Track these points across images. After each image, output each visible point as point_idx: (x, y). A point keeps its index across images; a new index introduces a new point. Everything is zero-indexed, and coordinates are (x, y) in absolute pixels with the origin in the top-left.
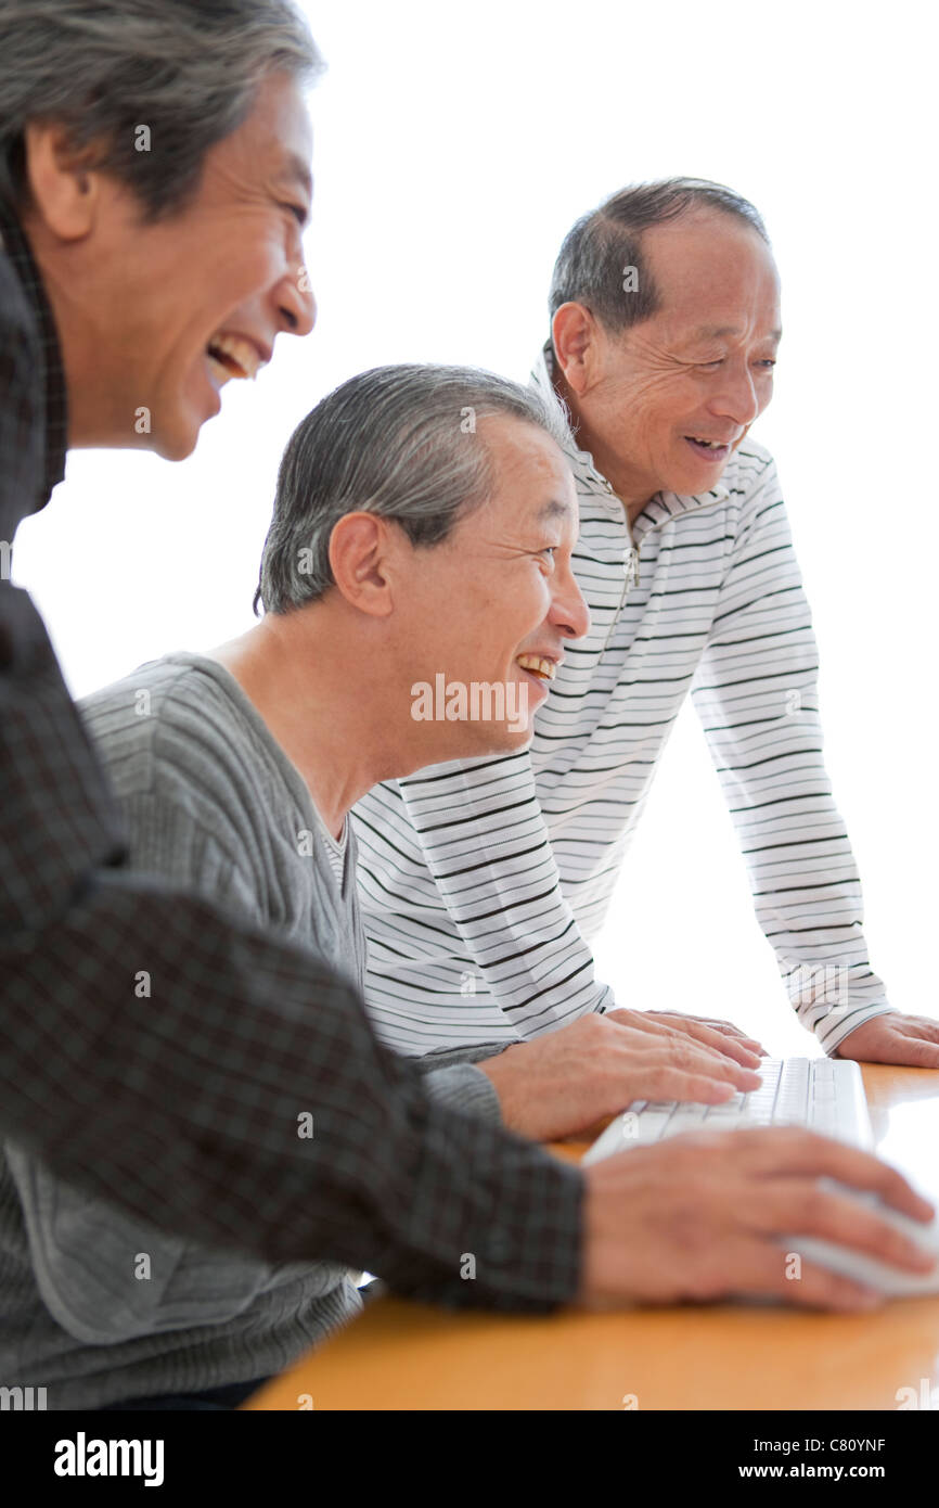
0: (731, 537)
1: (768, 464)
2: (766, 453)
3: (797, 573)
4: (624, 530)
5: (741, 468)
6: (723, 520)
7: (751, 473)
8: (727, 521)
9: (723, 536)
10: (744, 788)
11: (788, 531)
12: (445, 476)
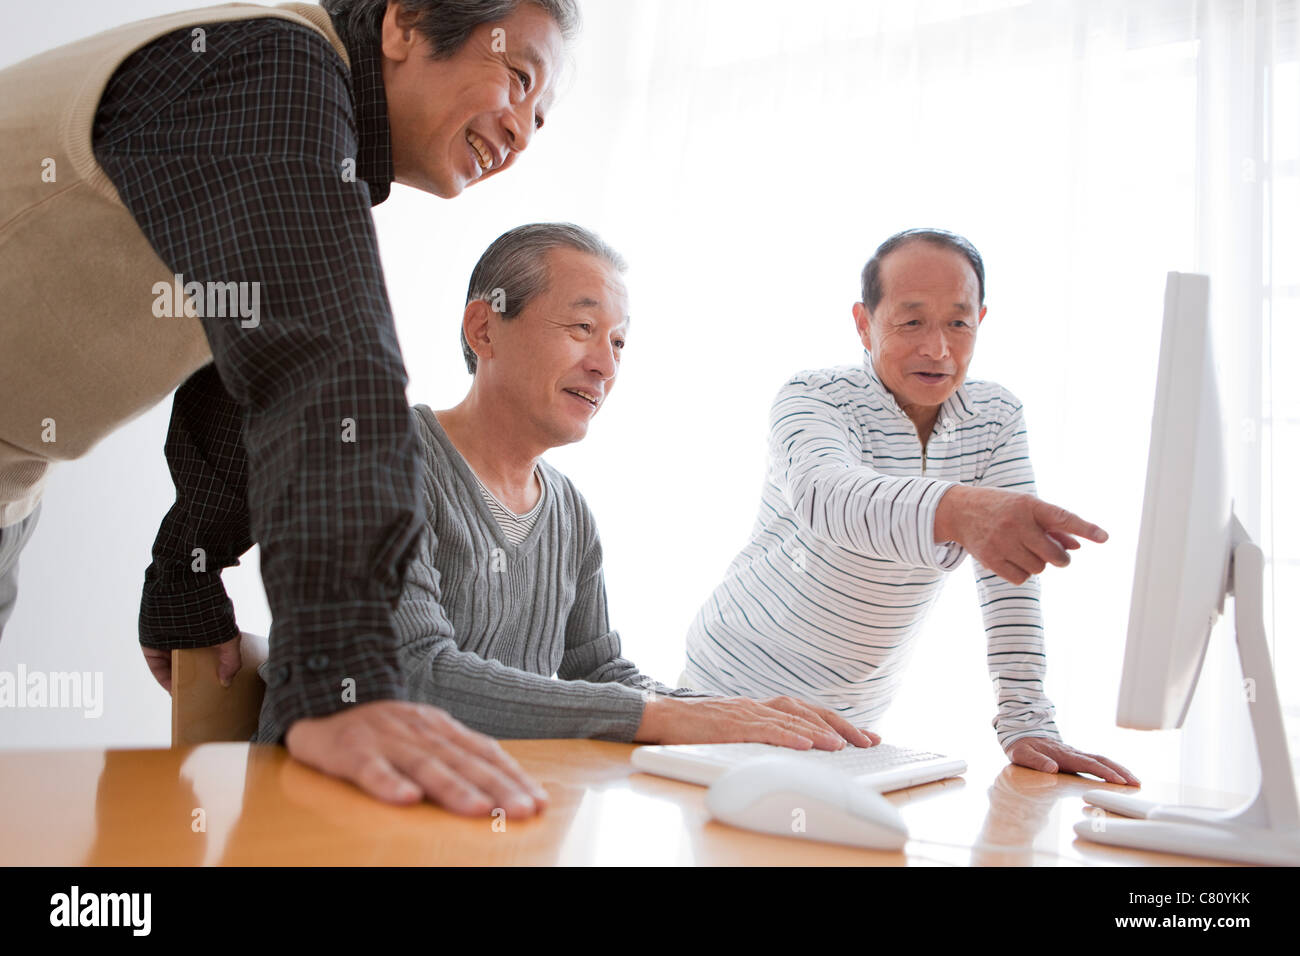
0: (990, 450)
1: (1017, 409)
2: (1018, 402)
3: (1031, 474)
4: (916, 439)
5: (1001, 410)
6: (986, 439)
7: (1006, 413)
8: (989, 440)
9: (984, 448)
10: (987, 590)
11: (1027, 449)
12: (518, 278)
